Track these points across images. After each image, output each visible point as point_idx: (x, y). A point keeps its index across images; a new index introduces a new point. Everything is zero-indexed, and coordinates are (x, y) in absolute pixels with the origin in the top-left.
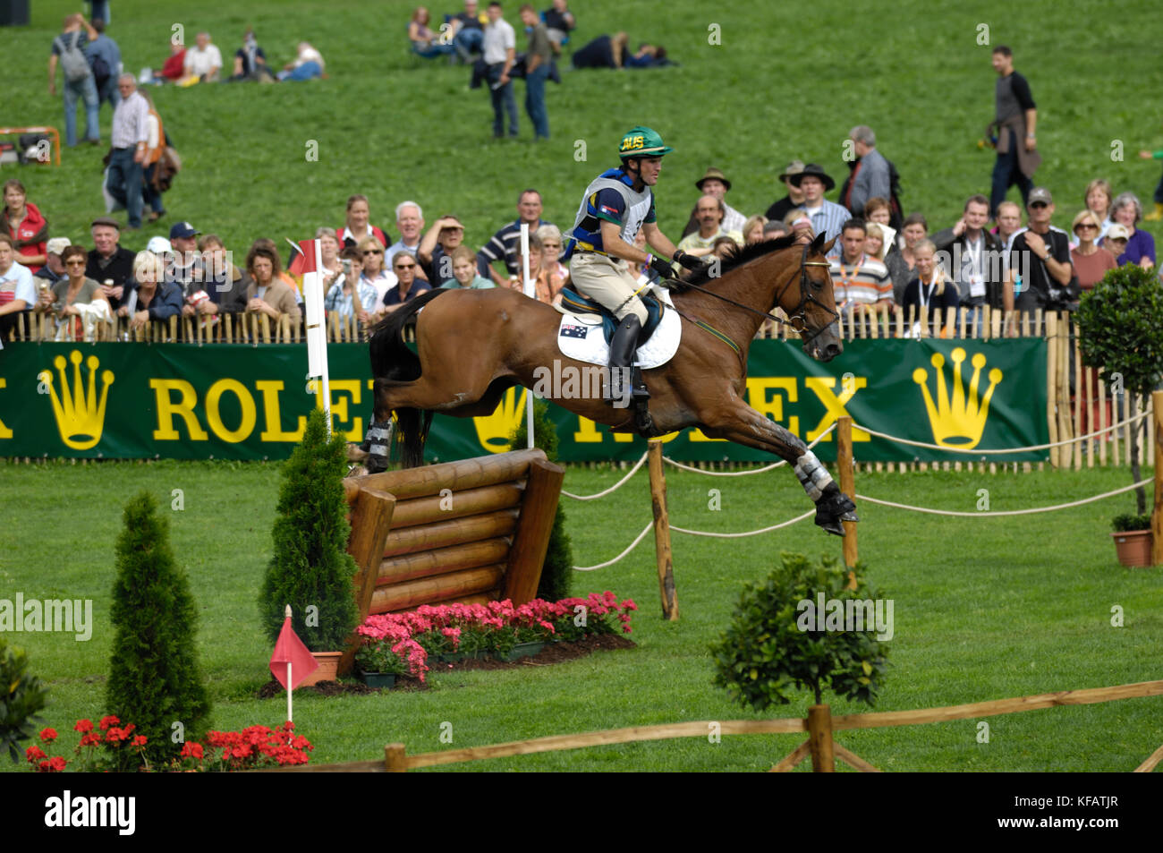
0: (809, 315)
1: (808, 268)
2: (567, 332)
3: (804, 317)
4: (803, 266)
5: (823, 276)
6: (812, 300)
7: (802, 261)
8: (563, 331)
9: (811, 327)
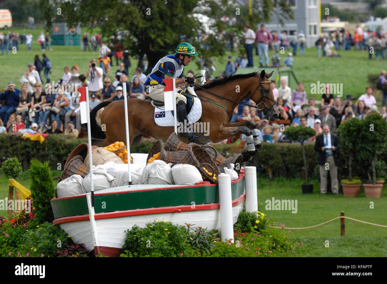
0: (265, 103)
1: (263, 85)
2: (158, 116)
3: (263, 104)
4: (260, 84)
5: (269, 87)
6: (265, 97)
7: (260, 81)
8: (156, 115)
9: (265, 108)
